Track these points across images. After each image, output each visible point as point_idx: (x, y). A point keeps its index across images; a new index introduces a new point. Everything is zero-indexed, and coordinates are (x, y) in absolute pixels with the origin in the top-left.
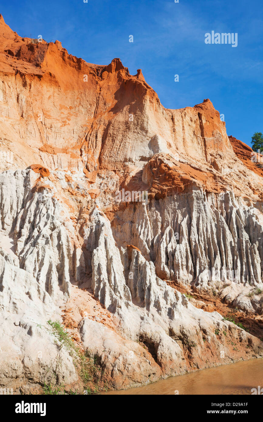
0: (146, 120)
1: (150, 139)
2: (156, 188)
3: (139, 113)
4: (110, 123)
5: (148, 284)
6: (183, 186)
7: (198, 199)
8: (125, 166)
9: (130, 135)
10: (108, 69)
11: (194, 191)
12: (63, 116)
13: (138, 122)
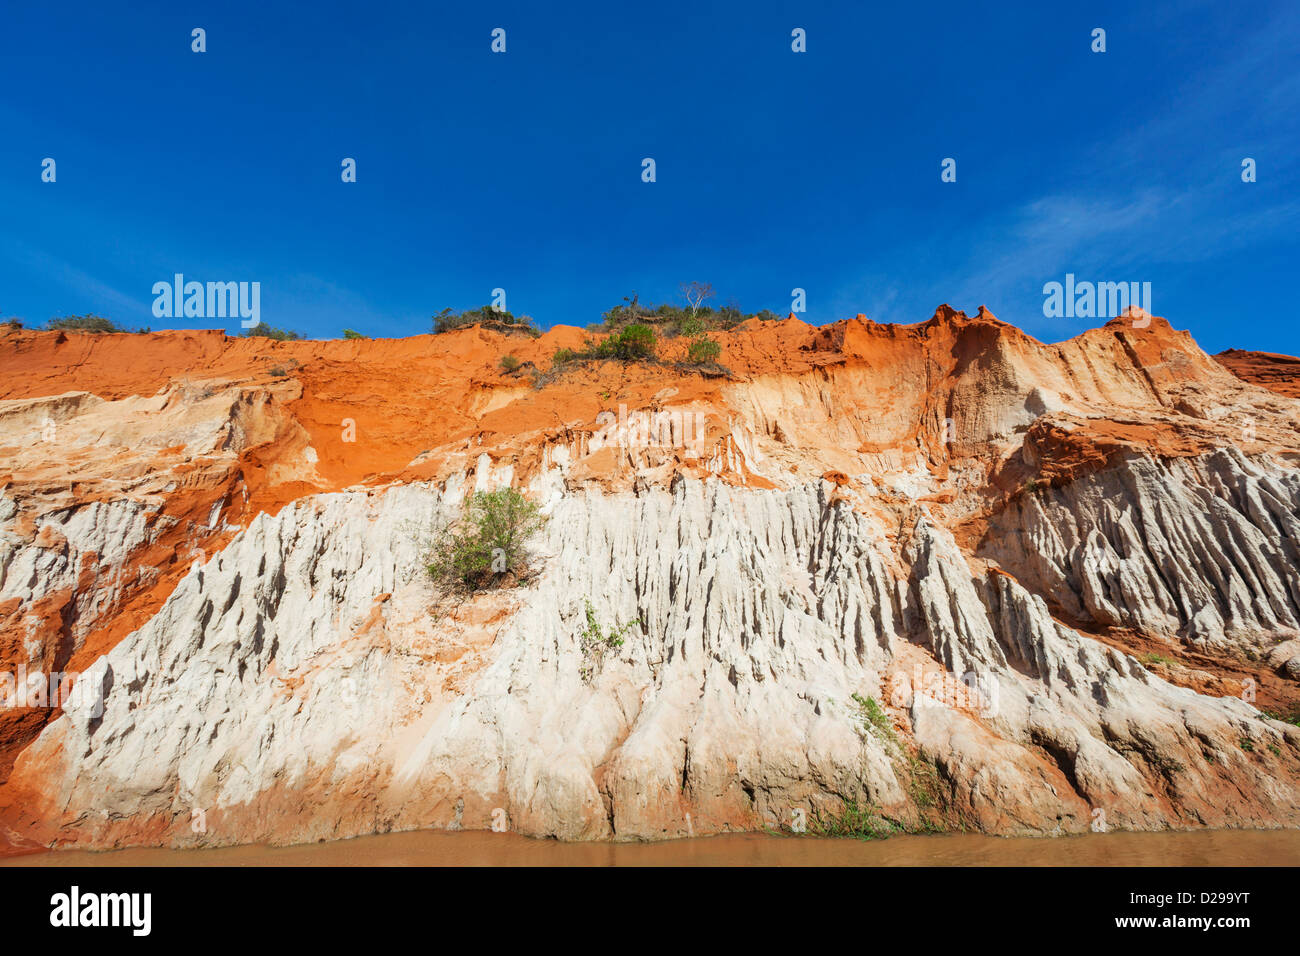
0: (1009, 371)
1: (1026, 398)
2: (1050, 470)
3: (995, 365)
4: (952, 392)
5: (1038, 636)
6: (1102, 457)
7: (1143, 473)
8: (990, 446)
9: (989, 399)
10: (934, 322)
11: (1129, 461)
12: (882, 401)
13: (997, 379)
